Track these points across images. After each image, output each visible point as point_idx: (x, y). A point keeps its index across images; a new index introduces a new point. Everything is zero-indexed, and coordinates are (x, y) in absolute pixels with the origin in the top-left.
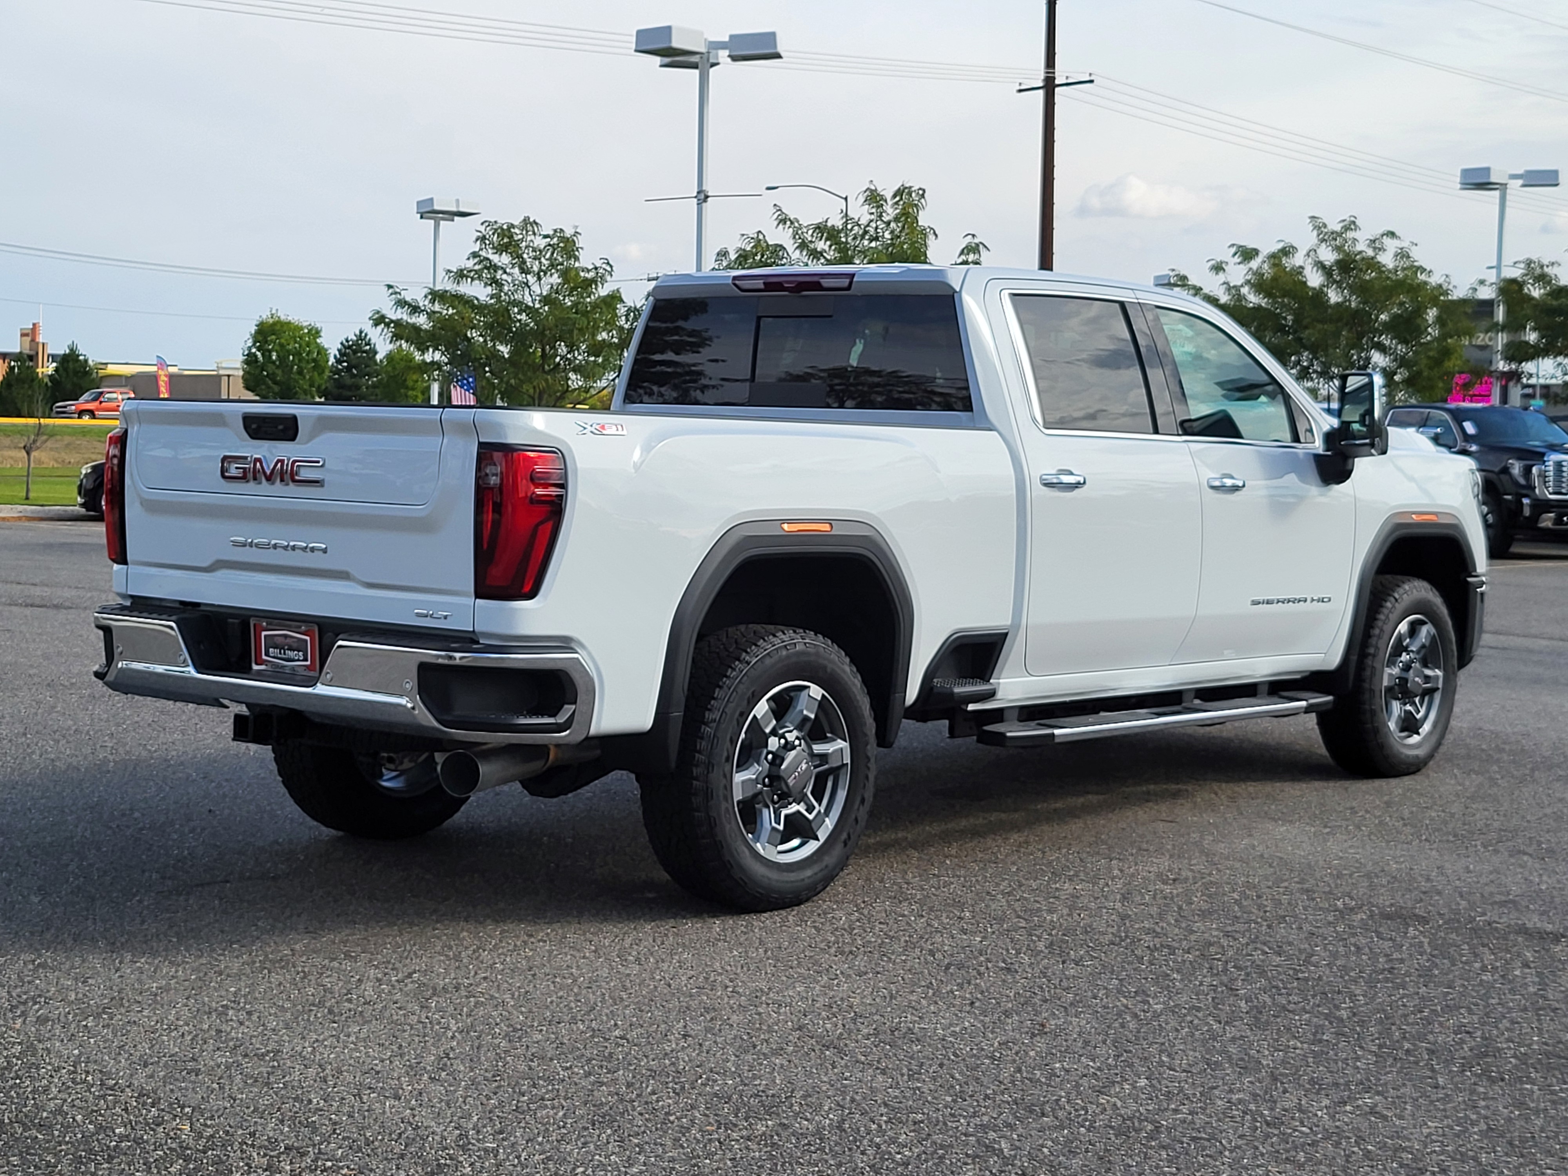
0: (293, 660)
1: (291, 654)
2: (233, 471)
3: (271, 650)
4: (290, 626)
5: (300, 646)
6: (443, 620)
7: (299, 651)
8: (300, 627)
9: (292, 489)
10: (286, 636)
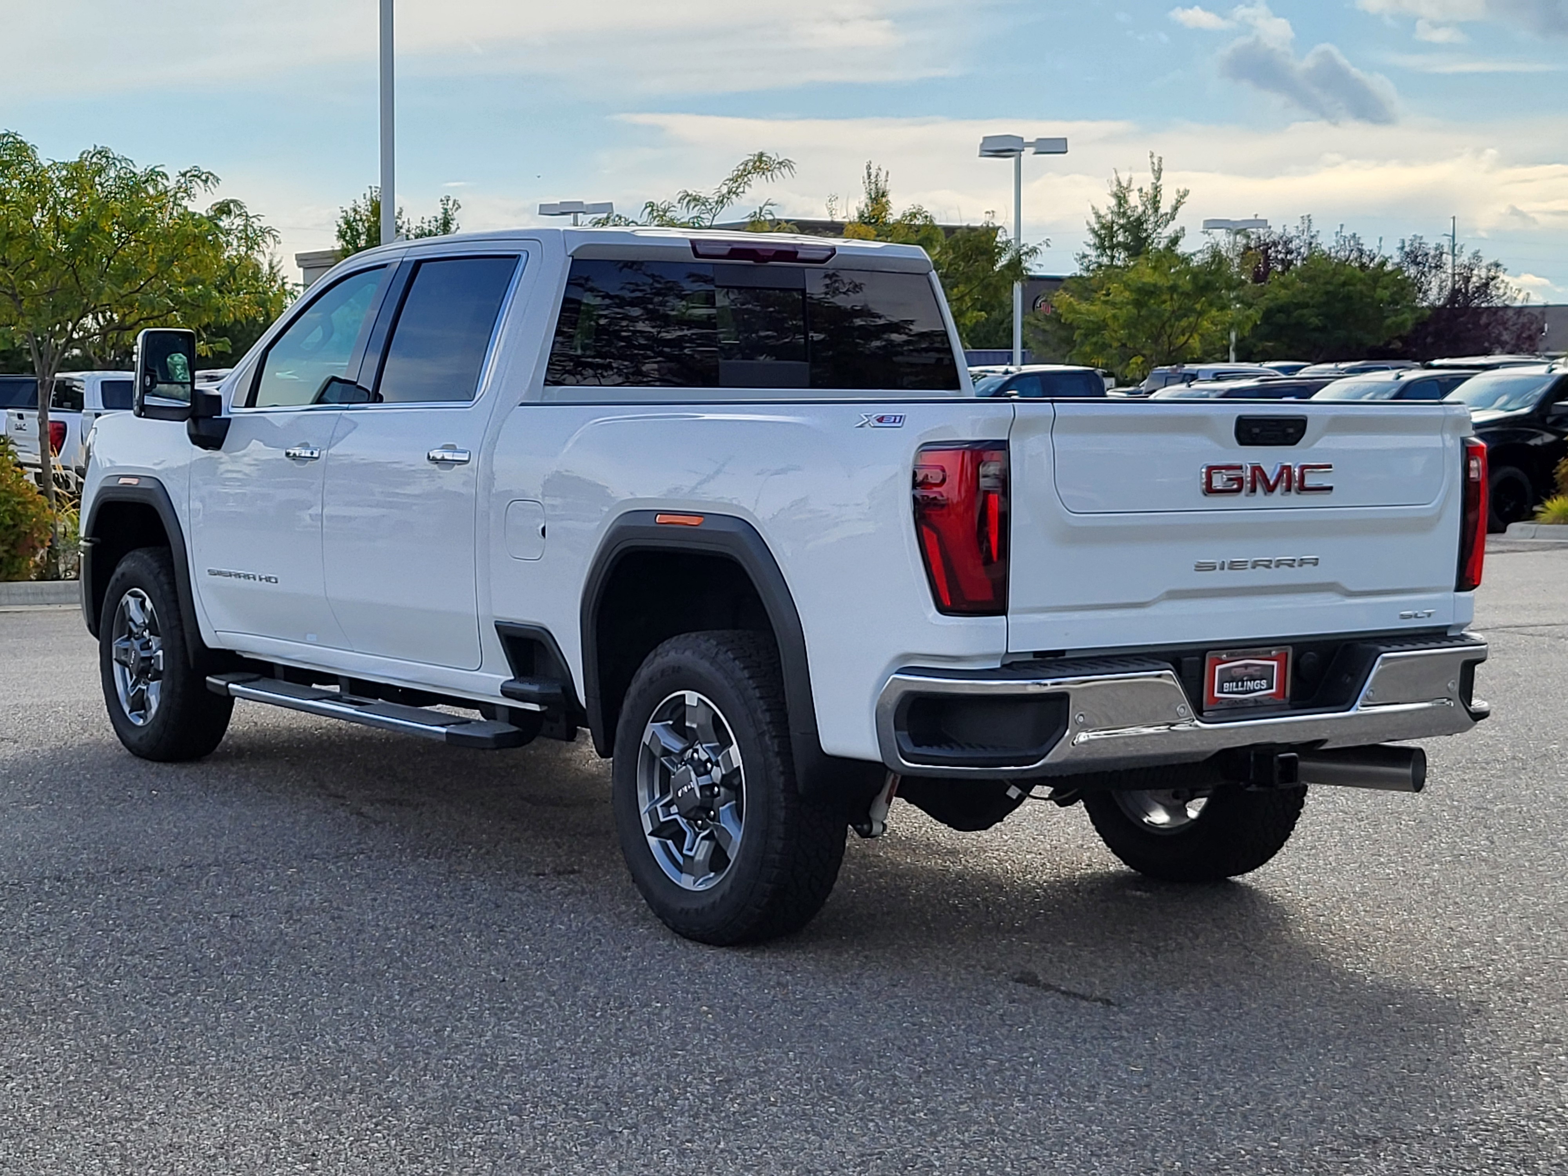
0: (1255, 691)
1: (1250, 685)
2: (1218, 482)
3: (1226, 685)
4: (1257, 653)
5: (1265, 674)
6: (1427, 619)
7: (1261, 680)
8: (1270, 652)
9: (1294, 498)
10: (1246, 666)
